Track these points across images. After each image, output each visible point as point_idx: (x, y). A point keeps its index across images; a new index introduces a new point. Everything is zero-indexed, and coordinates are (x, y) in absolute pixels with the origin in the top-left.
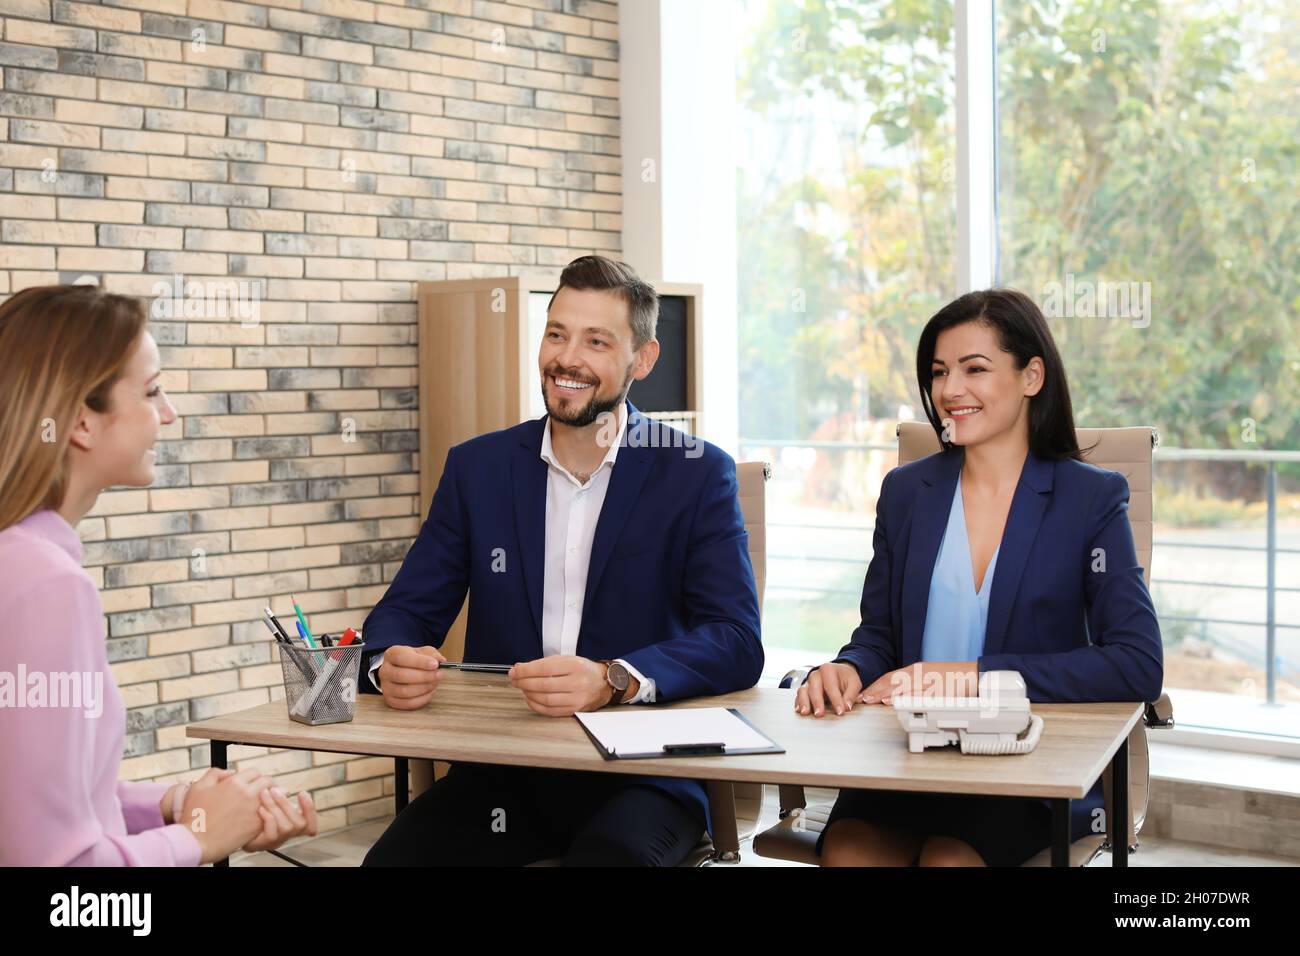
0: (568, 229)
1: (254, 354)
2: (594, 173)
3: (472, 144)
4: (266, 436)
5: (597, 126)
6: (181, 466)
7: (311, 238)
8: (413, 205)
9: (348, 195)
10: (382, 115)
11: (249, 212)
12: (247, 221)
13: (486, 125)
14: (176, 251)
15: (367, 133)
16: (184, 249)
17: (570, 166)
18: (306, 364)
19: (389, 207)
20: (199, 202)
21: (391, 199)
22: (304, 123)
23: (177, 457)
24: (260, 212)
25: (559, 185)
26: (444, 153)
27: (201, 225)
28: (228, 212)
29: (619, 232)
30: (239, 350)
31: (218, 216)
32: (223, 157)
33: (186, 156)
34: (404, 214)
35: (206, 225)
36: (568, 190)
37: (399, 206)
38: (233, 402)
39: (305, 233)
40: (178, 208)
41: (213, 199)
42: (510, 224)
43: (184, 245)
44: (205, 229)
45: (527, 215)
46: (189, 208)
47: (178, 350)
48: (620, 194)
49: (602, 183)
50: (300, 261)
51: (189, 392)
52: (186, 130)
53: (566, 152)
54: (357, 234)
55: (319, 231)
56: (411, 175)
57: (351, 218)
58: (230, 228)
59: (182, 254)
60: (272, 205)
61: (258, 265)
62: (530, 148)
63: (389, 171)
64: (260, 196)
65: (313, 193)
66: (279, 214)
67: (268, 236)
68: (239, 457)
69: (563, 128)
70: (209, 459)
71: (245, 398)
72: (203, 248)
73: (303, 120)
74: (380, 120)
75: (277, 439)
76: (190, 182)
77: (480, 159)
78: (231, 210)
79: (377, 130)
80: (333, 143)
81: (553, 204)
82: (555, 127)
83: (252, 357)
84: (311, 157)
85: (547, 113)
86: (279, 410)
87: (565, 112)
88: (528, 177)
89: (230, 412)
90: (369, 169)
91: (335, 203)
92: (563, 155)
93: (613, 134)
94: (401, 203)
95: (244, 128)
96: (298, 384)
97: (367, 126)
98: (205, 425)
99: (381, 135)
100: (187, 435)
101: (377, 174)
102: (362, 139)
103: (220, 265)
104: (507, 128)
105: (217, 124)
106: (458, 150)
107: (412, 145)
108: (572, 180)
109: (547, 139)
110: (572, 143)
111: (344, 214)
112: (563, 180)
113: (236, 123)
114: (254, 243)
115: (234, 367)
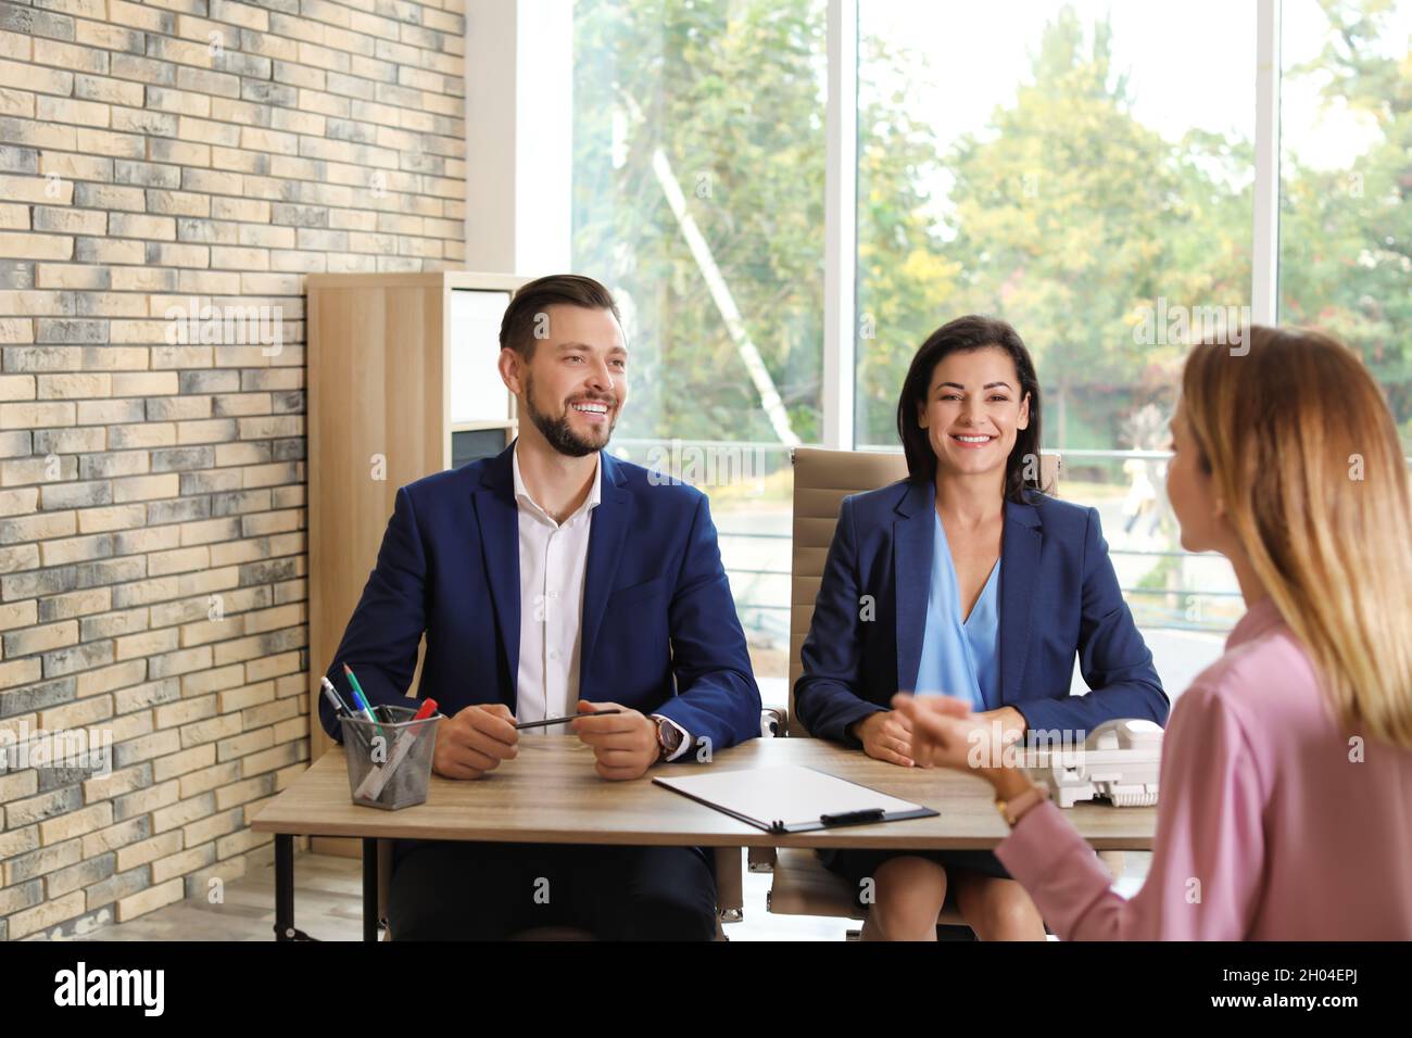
0: (423, 217)
1: (168, 354)
2: (445, 157)
3: (349, 123)
4: (177, 446)
5: (446, 106)
6: (105, 482)
7: (216, 224)
8: (300, 187)
9: (246, 177)
10: (275, 88)
11: (163, 193)
12: (163, 206)
13: (359, 102)
14: (99, 237)
15: (263, 107)
16: (108, 236)
17: (425, 150)
18: (210, 365)
19: (281, 191)
20: (121, 182)
21: (282, 182)
22: (211, 95)
23: (101, 472)
24: (172, 193)
25: (417, 169)
26: (326, 132)
27: (123, 208)
28: (145, 194)
29: (462, 221)
30: (154, 349)
31: (135, 198)
32: (142, 131)
33: (110, 130)
34: (293, 200)
35: (127, 208)
36: (423, 174)
37: (289, 190)
38: (149, 408)
39: (210, 218)
40: (102, 188)
41: (134, 179)
42: (378, 211)
43: (108, 231)
44: (126, 212)
45: (393, 202)
46: (111, 189)
47: (102, 349)
48: (464, 180)
49: (451, 168)
50: (206, 249)
51: (112, 398)
52: (110, 99)
53: (422, 133)
54: (253, 220)
55: (222, 216)
56: (298, 156)
57: (249, 202)
58: (147, 213)
59: (107, 241)
60: (185, 187)
61: (171, 255)
62: (394, 128)
63: (281, 151)
64: (173, 175)
65: (218, 173)
66: (189, 196)
67: (180, 221)
68: (154, 470)
69: (420, 108)
70: (129, 473)
71: (160, 404)
72: (125, 234)
73: (211, 92)
74: (275, 94)
75: (187, 449)
76: (113, 158)
77: (356, 139)
78: (149, 191)
79: (271, 104)
80: (235, 119)
81: (412, 190)
82: (414, 107)
83: (166, 358)
84: (216, 134)
85: (409, 91)
86: (188, 417)
87: (422, 90)
88: (391, 160)
89: (146, 420)
90: (264, 148)
91: (235, 185)
92: (418, 136)
93: (459, 115)
94: (291, 186)
95: (160, 99)
96: (205, 388)
97: (263, 100)
98: (125, 435)
99: (275, 110)
100: (110, 447)
101: (270, 153)
102: (258, 115)
103: (137, 253)
104: (377, 106)
105: (134, 93)
106: (337, 129)
107: (300, 123)
108: (427, 165)
109: (409, 120)
110: (427, 124)
111: (243, 197)
112: (420, 164)
113: (154, 93)
114: (167, 229)
115: (150, 370)
